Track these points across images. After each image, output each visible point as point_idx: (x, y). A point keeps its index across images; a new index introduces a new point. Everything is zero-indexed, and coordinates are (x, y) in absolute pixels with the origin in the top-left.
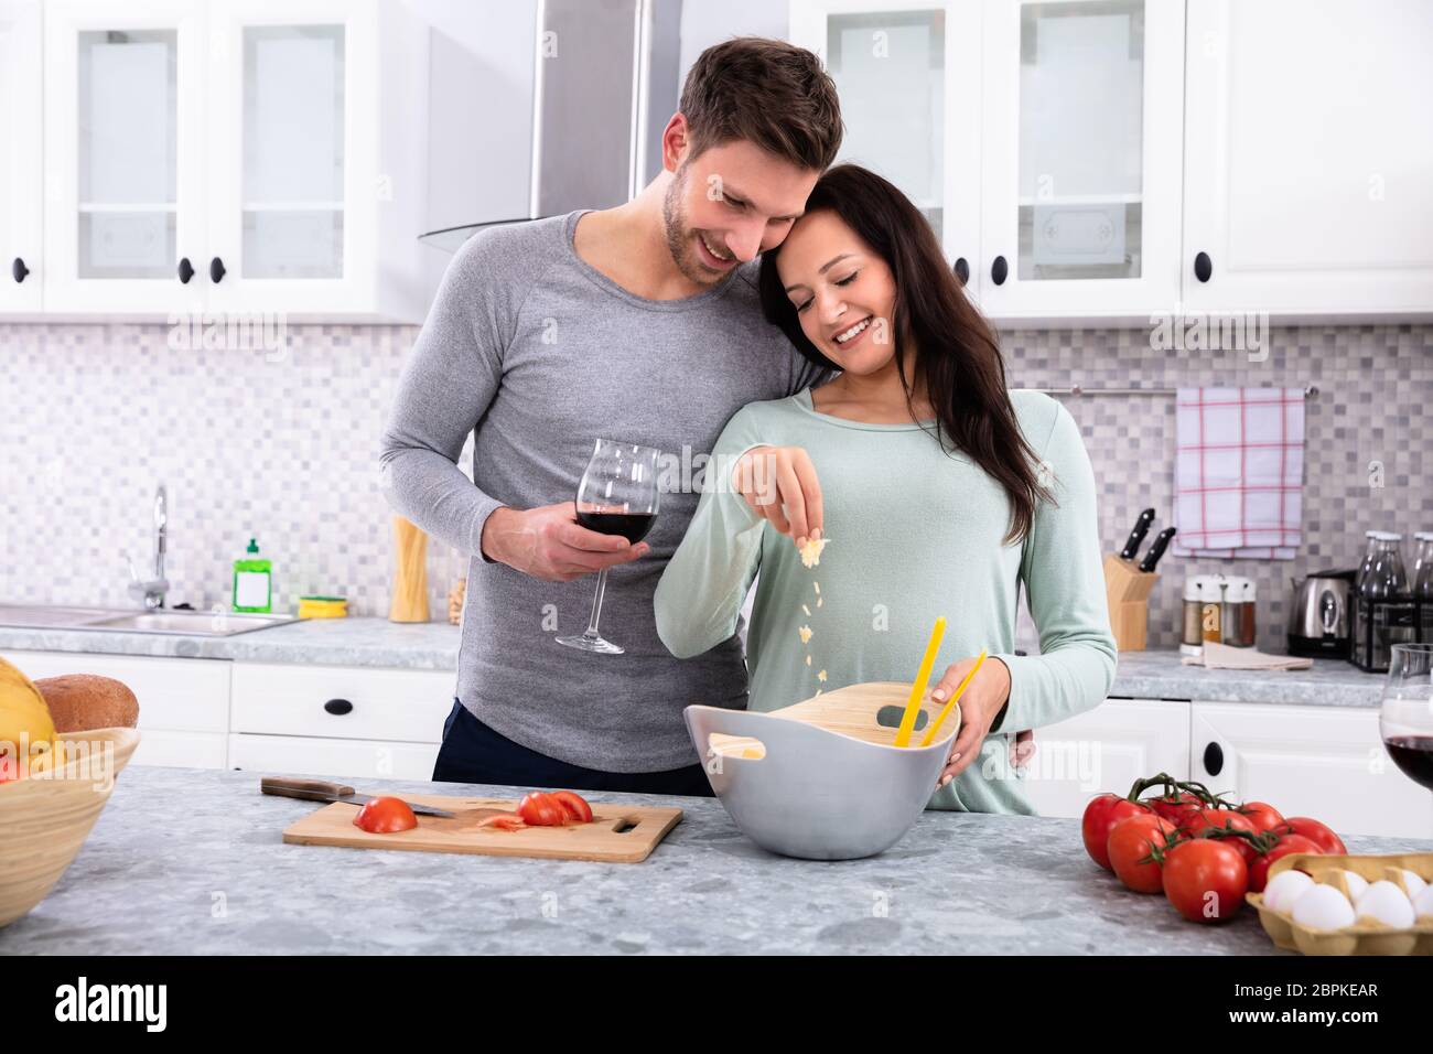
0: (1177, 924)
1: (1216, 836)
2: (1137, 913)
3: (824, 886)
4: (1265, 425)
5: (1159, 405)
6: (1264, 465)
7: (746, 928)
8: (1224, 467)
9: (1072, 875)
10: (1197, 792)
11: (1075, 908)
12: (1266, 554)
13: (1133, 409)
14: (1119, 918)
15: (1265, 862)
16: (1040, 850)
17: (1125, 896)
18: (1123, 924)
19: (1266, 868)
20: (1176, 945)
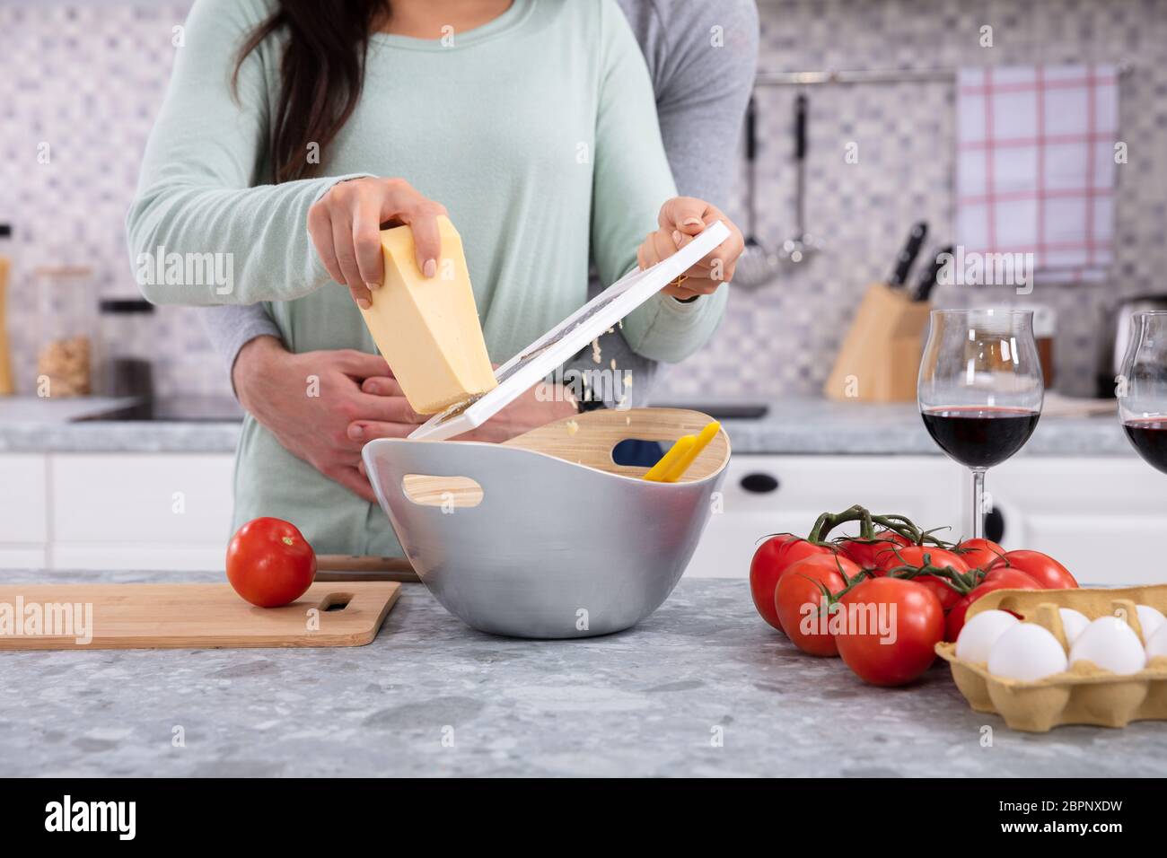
0: (853, 689)
1: (907, 575)
2: (804, 679)
3: (400, 664)
4: (1068, 113)
5: (936, 93)
6: (1066, 163)
7: (272, 715)
8: (1016, 168)
9: (736, 640)
10: (898, 528)
11: (723, 677)
12: (1068, 277)
13: (905, 99)
14: (777, 686)
15: (967, 603)
16: (706, 614)
17: (796, 661)
18: (780, 691)
19: (964, 610)
20: (841, 713)
